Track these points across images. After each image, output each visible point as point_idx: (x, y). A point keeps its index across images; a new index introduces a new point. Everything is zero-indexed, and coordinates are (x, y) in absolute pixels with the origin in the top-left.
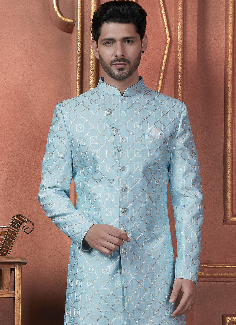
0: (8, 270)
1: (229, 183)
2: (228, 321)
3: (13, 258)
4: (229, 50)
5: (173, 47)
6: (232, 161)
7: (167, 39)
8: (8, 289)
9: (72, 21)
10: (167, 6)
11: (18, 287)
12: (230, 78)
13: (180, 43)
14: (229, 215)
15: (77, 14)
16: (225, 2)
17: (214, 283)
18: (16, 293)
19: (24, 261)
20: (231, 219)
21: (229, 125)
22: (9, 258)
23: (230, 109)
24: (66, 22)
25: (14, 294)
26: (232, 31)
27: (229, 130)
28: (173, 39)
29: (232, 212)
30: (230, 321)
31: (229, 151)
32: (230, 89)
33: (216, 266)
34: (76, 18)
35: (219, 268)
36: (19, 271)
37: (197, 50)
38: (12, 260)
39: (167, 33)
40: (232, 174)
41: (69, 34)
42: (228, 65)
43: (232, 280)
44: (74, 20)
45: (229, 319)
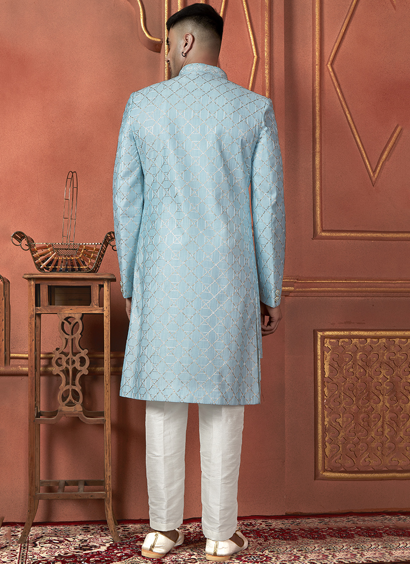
0: (97, 286)
1: (318, 198)
2: (319, 336)
3: (102, 275)
4: (317, 67)
5: (260, 64)
6: (321, 176)
7: (254, 57)
8: (96, 305)
9: (159, 40)
10: (254, 23)
11: (106, 303)
12: (317, 94)
13: (267, 61)
14: (319, 230)
15: (165, 33)
16: (311, 19)
17: (305, 298)
18: (105, 309)
19: (113, 277)
20: (321, 234)
21: (318, 140)
22: (97, 275)
23: (318, 125)
24: (154, 41)
25: (103, 310)
26: (319, 48)
27: (318, 146)
28: (261, 56)
29: (322, 227)
30: (321, 336)
31: (318, 166)
32: (318, 105)
33: (306, 281)
34: (163, 38)
35: (309, 282)
36: (108, 287)
37: (284, 67)
38: (101, 277)
39: (254, 50)
40: (321, 189)
41: (157, 54)
42: (315, 81)
43: (322, 294)
44: (162, 39)
45: (320, 334)
